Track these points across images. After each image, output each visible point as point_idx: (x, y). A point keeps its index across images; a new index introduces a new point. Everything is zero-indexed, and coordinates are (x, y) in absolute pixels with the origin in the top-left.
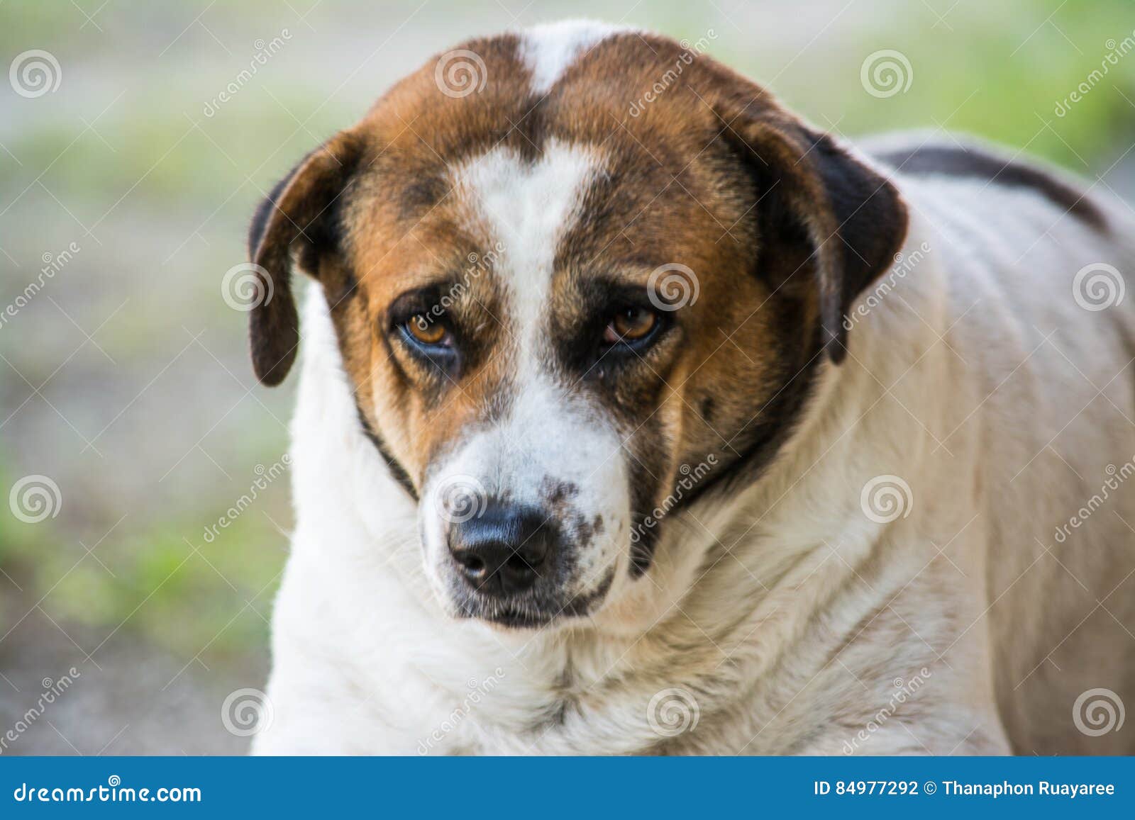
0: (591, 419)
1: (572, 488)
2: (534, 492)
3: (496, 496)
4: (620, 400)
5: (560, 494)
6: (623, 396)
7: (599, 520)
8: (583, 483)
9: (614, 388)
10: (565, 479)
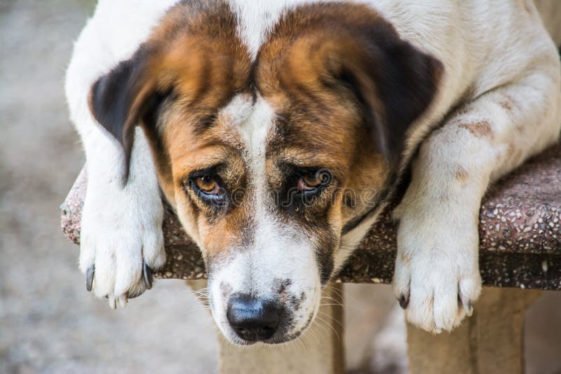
0: (295, 236)
1: (288, 282)
2: (270, 290)
3: (250, 294)
4: (308, 219)
5: (283, 287)
6: (309, 217)
7: (303, 294)
8: (293, 278)
9: (304, 214)
10: (284, 278)
